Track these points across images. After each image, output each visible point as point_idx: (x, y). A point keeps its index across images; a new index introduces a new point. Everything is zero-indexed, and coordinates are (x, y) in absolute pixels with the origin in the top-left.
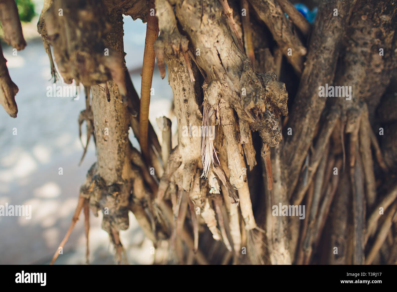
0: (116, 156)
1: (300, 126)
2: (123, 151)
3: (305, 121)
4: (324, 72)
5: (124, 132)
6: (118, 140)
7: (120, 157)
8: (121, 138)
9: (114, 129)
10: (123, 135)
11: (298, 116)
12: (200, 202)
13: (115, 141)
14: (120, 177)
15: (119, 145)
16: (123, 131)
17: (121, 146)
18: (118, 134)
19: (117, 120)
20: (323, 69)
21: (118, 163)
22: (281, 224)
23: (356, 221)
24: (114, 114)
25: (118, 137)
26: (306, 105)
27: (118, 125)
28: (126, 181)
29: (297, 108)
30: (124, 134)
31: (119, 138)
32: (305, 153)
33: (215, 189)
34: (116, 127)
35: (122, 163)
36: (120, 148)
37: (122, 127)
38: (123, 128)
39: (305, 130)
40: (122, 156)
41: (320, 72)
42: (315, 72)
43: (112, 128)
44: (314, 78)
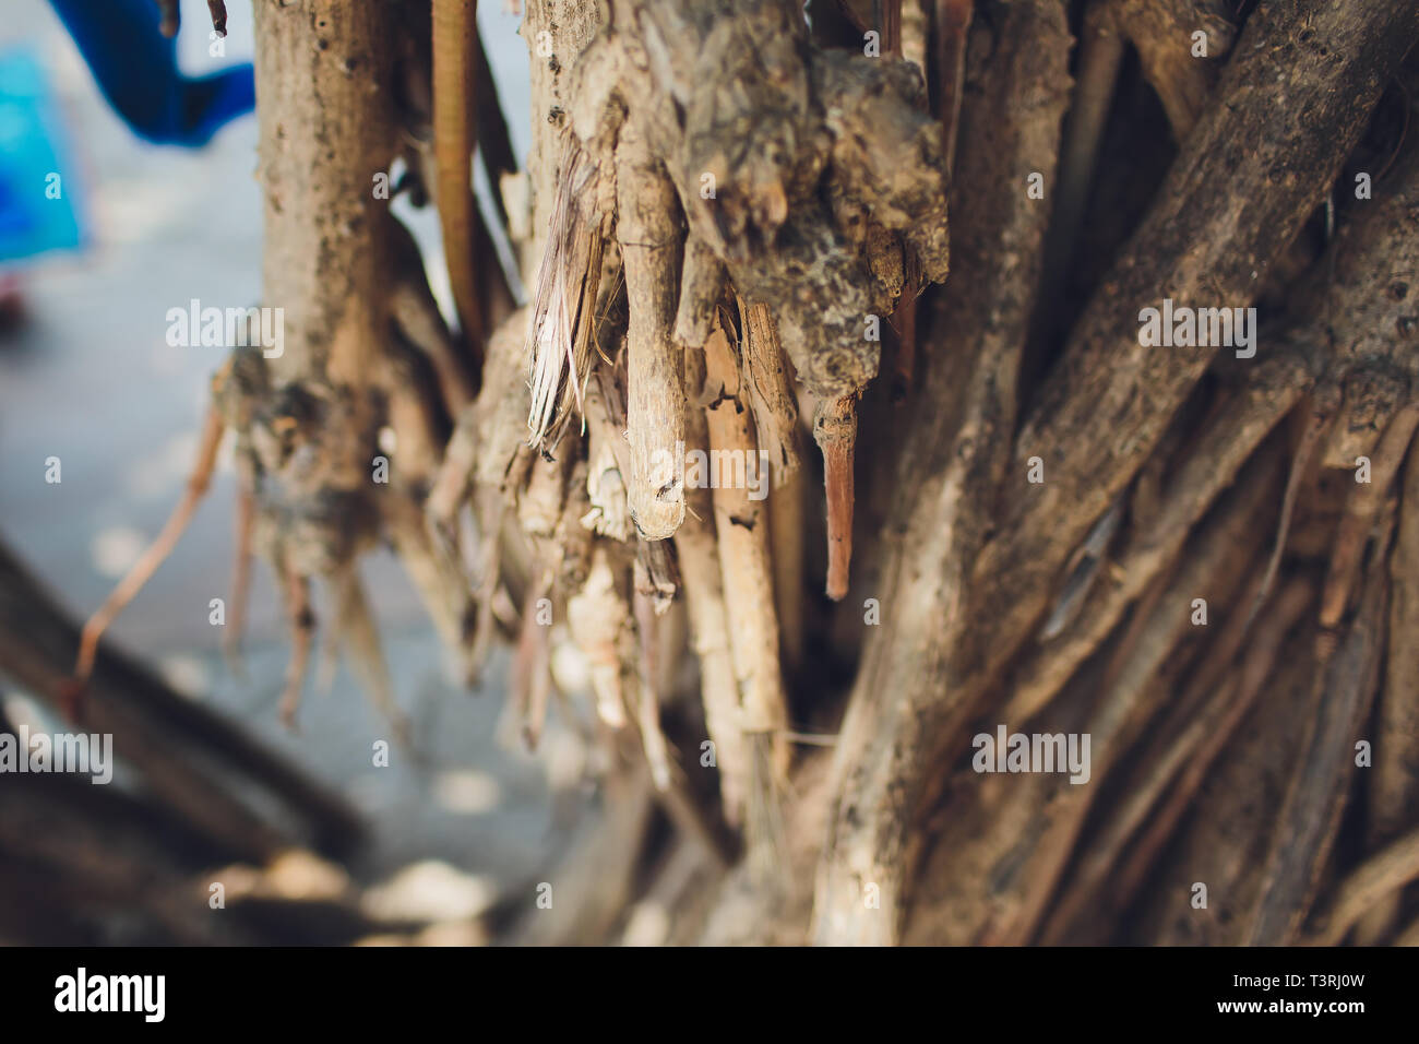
0: (309, 281)
1: (1102, 371)
2: (341, 269)
3: (1126, 353)
4: (1270, 149)
5: (352, 195)
6: (319, 222)
7: (326, 288)
8: (336, 217)
9: (306, 170)
10: (342, 207)
11: (1106, 325)
12: (558, 553)
13: (308, 221)
14: (320, 365)
15: (325, 243)
16: (344, 188)
17: (333, 247)
18: (323, 196)
19: (322, 138)
20: (1269, 138)
21: (318, 311)
22: (888, 755)
24: (312, 110)
25: (322, 207)
26: (1150, 284)
27: (323, 159)
28: (346, 392)
29: (1111, 289)
30: (351, 202)
31: (327, 214)
32: (1100, 498)
34: (316, 164)
35: (333, 316)
36: (326, 255)
37: (342, 172)
38: (350, 179)
39: (1117, 395)
40: (339, 286)
41: (1254, 148)
42: (1233, 141)
43: (298, 166)
44: (1220, 170)
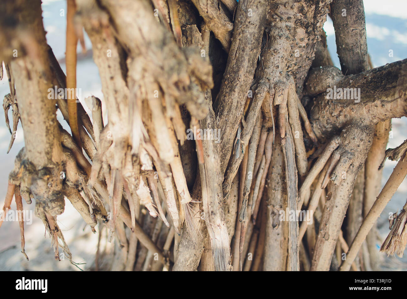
0: (44, 139)
1: (230, 100)
2: (51, 133)
3: (234, 95)
4: (250, 46)
5: (51, 113)
6: (45, 122)
7: (49, 139)
8: (48, 120)
9: (39, 110)
10: (50, 117)
11: (228, 91)
12: (134, 180)
13: (42, 123)
14: (50, 160)
15: (47, 127)
16: (49, 112)
17: (49, 128)
18: (45, 116)
19: (43, 101)
20: (249, 44)
21: (48, 145)
23: (289, 190)
24: (39, 95)
25: (45, 119)
26: (234, 79)
27: (44, 106)
28: (58, 164)
29: (226, 83)
30: (51, 115)
31: (46, 120)
32: (237, 126)
33: (148, 165)
34: (42, 108)
35: (51, 146)
36: (48, 130)
37: (48, 108)
38: (50, 109)
39: (235, 104)
40: (51, 137)
41: (247, 47)
42: (242, 46)
43: (37, 110)
44: (241, 52)
